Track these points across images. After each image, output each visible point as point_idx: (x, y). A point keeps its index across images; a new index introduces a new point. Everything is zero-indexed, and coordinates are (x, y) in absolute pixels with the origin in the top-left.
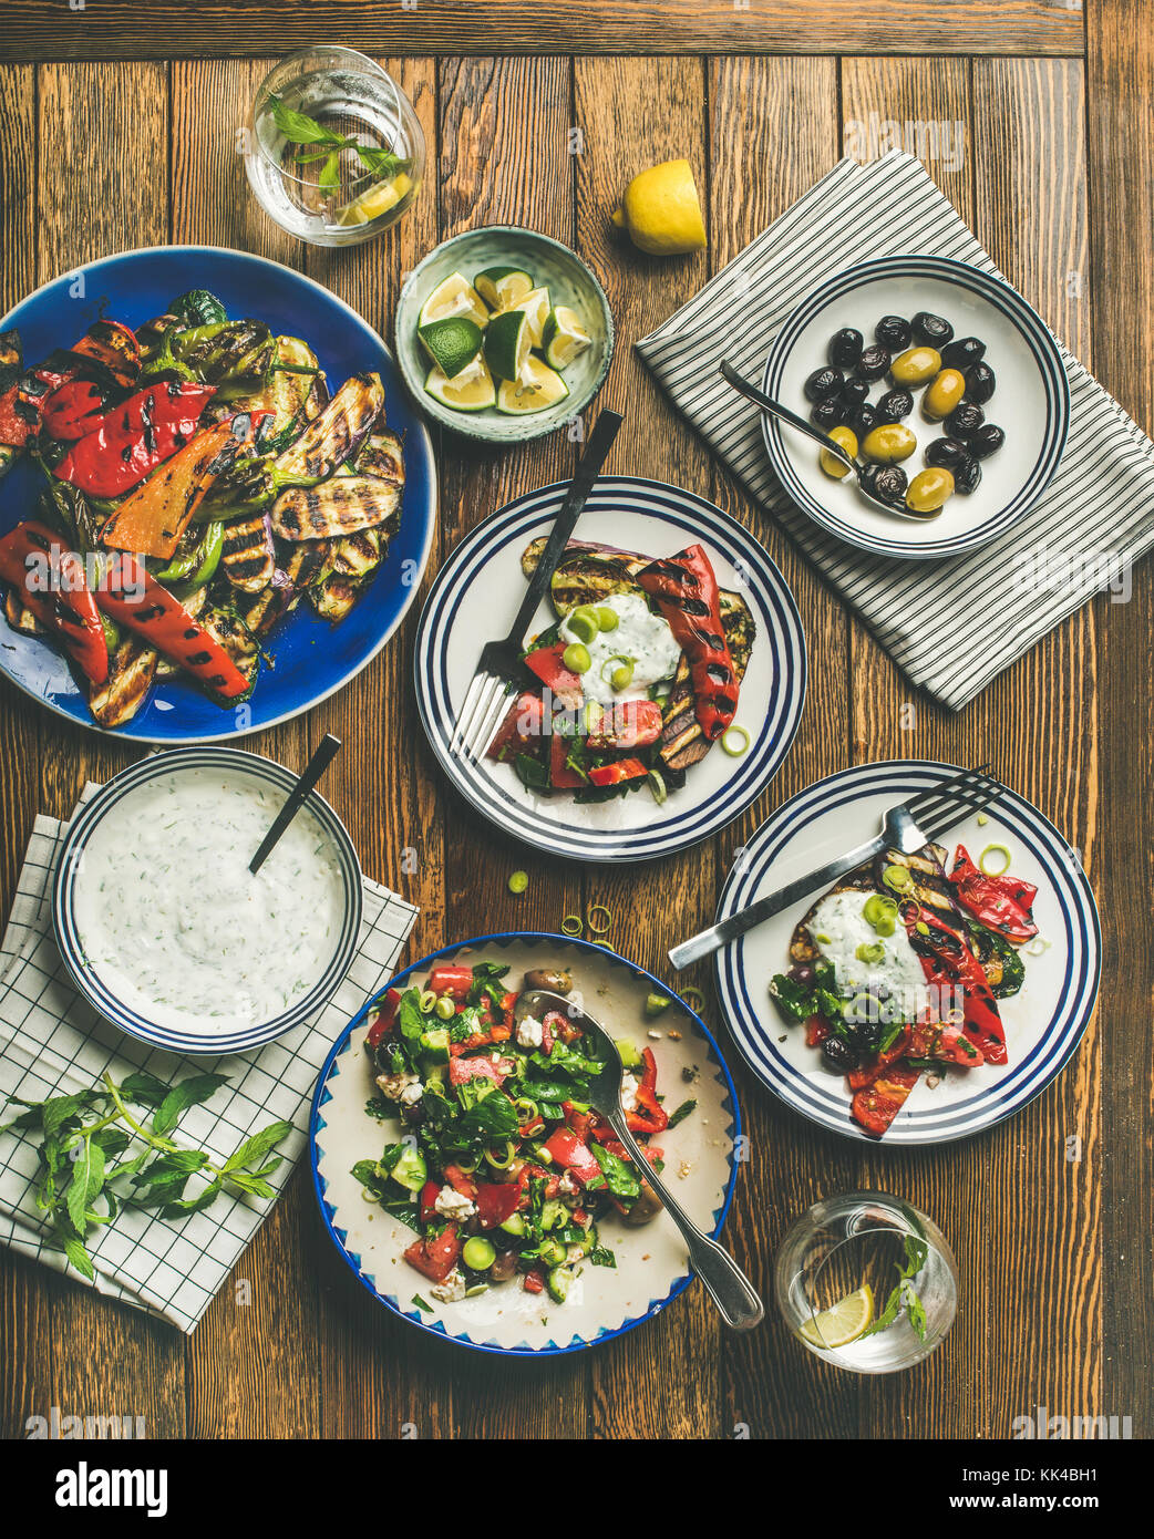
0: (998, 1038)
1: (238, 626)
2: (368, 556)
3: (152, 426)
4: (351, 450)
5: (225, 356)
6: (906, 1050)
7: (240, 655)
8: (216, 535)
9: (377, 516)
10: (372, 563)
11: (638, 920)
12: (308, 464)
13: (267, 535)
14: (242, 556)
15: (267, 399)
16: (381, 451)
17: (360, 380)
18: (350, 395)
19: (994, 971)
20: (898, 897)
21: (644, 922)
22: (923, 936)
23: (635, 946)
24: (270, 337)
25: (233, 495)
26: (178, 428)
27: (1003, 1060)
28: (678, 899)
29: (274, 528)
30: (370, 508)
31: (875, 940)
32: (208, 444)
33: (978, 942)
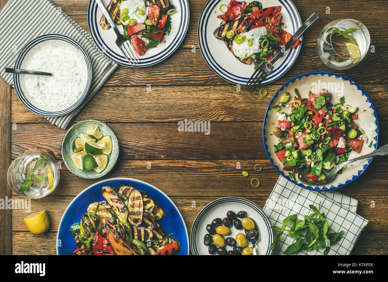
0: (274, 8)
1: (161, 241)
2: (150, 202)
3: (103, 251)
4: (121, 199)
5: (89, 227)
6: (277, 34)
7: (168, 242)
8: (136, 242)
9: (140, 197)
10: (152, 201)
11: (241, 107)
12: (122, 212)
13: (139, 228)
14: (143, 236)
15: (103, 218)
16: (123, 191)
17: (103, 192)
18: (106, 196)
19: (255, 9)
20: (235, 35)
21: (242, 105)
22: (246, 28)
23: (248, 108)
24: (87, 214)
25: (126, 235)
26: (106, 244)
27: (280, 7)
28: (235, 96)
29: (137, 226)
30: (138, 198)
31: (247, 41)
32: (111, 237)
33: (247, 13)
